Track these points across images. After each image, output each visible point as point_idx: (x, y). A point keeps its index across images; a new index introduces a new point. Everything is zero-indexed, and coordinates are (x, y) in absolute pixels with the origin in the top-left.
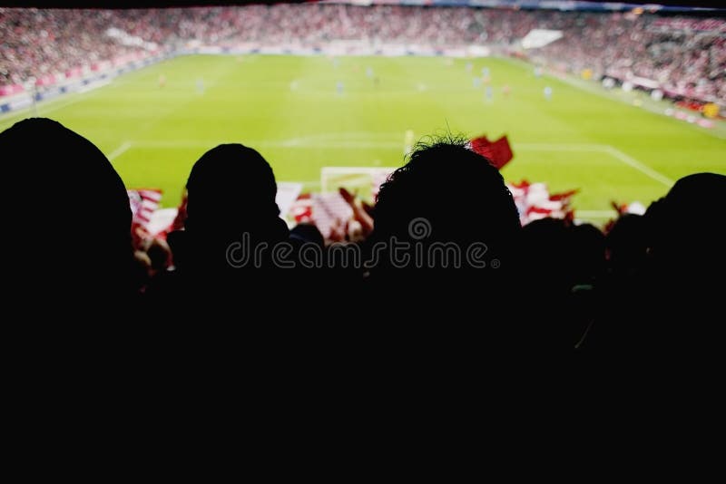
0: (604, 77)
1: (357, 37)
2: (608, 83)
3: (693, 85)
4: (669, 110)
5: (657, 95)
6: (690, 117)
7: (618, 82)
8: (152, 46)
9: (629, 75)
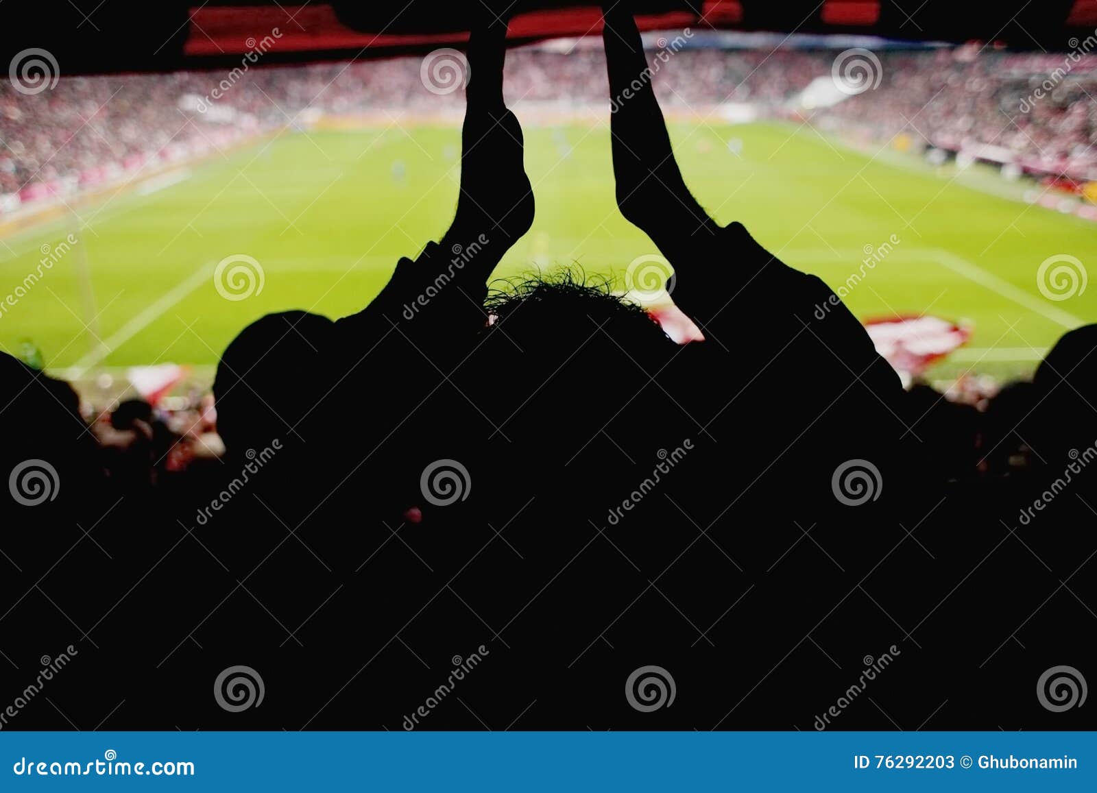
0: (929, 147)
1: (552, 97)
2: (936, 156)
3: (1065, 155)
4: (1032, 194)
5: (1011, 172)
6: (1063, 203)
7: (952, 154)
8: (248, 121)
9: (965, 142)
